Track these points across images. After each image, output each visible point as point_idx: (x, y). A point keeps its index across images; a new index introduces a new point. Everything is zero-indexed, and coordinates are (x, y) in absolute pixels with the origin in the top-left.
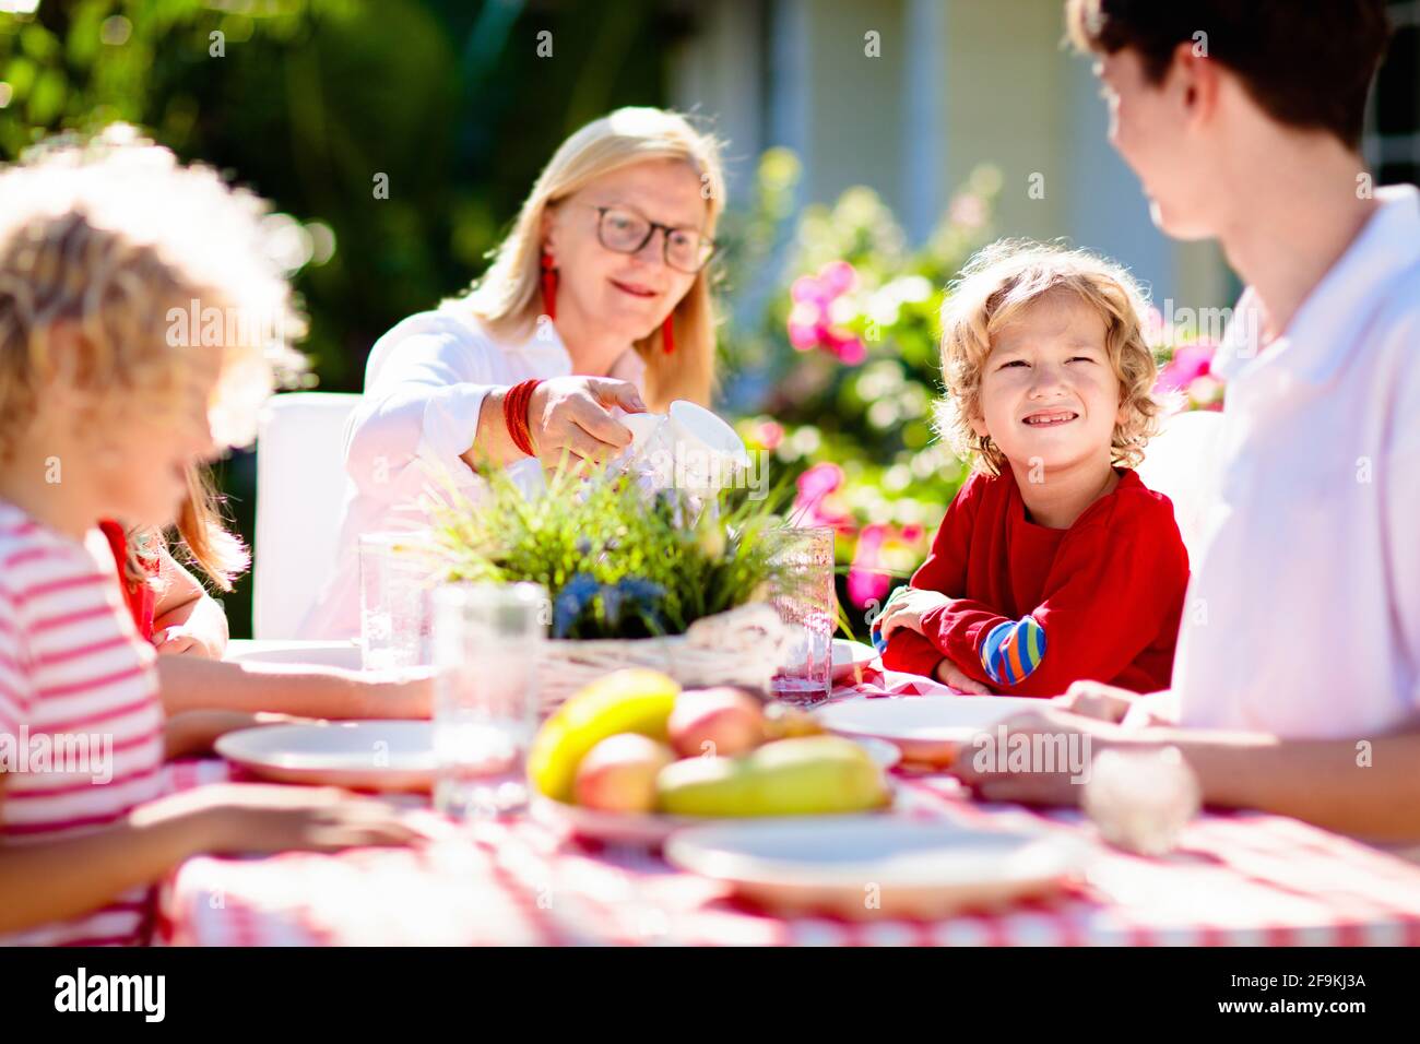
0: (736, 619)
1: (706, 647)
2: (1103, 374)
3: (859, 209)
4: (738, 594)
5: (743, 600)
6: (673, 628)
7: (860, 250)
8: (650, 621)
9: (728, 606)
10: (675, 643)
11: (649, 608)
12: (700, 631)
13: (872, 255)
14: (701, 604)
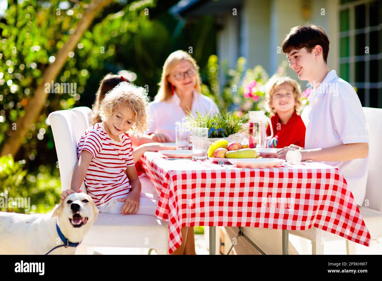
0: (236, 135)
1: (231, 139)
2: (292, 96)
3: (259, 69)
4: (236, 131)
5: (237, 132)
6: (226, 136)
7: (259, 78)
8: (223, 135)
9: (235, 133)
10: (227, 138)
11: (223, 133)
12: (230, 136)
13: (261, 79)
14: (230, 133)
